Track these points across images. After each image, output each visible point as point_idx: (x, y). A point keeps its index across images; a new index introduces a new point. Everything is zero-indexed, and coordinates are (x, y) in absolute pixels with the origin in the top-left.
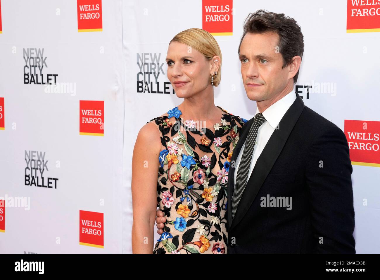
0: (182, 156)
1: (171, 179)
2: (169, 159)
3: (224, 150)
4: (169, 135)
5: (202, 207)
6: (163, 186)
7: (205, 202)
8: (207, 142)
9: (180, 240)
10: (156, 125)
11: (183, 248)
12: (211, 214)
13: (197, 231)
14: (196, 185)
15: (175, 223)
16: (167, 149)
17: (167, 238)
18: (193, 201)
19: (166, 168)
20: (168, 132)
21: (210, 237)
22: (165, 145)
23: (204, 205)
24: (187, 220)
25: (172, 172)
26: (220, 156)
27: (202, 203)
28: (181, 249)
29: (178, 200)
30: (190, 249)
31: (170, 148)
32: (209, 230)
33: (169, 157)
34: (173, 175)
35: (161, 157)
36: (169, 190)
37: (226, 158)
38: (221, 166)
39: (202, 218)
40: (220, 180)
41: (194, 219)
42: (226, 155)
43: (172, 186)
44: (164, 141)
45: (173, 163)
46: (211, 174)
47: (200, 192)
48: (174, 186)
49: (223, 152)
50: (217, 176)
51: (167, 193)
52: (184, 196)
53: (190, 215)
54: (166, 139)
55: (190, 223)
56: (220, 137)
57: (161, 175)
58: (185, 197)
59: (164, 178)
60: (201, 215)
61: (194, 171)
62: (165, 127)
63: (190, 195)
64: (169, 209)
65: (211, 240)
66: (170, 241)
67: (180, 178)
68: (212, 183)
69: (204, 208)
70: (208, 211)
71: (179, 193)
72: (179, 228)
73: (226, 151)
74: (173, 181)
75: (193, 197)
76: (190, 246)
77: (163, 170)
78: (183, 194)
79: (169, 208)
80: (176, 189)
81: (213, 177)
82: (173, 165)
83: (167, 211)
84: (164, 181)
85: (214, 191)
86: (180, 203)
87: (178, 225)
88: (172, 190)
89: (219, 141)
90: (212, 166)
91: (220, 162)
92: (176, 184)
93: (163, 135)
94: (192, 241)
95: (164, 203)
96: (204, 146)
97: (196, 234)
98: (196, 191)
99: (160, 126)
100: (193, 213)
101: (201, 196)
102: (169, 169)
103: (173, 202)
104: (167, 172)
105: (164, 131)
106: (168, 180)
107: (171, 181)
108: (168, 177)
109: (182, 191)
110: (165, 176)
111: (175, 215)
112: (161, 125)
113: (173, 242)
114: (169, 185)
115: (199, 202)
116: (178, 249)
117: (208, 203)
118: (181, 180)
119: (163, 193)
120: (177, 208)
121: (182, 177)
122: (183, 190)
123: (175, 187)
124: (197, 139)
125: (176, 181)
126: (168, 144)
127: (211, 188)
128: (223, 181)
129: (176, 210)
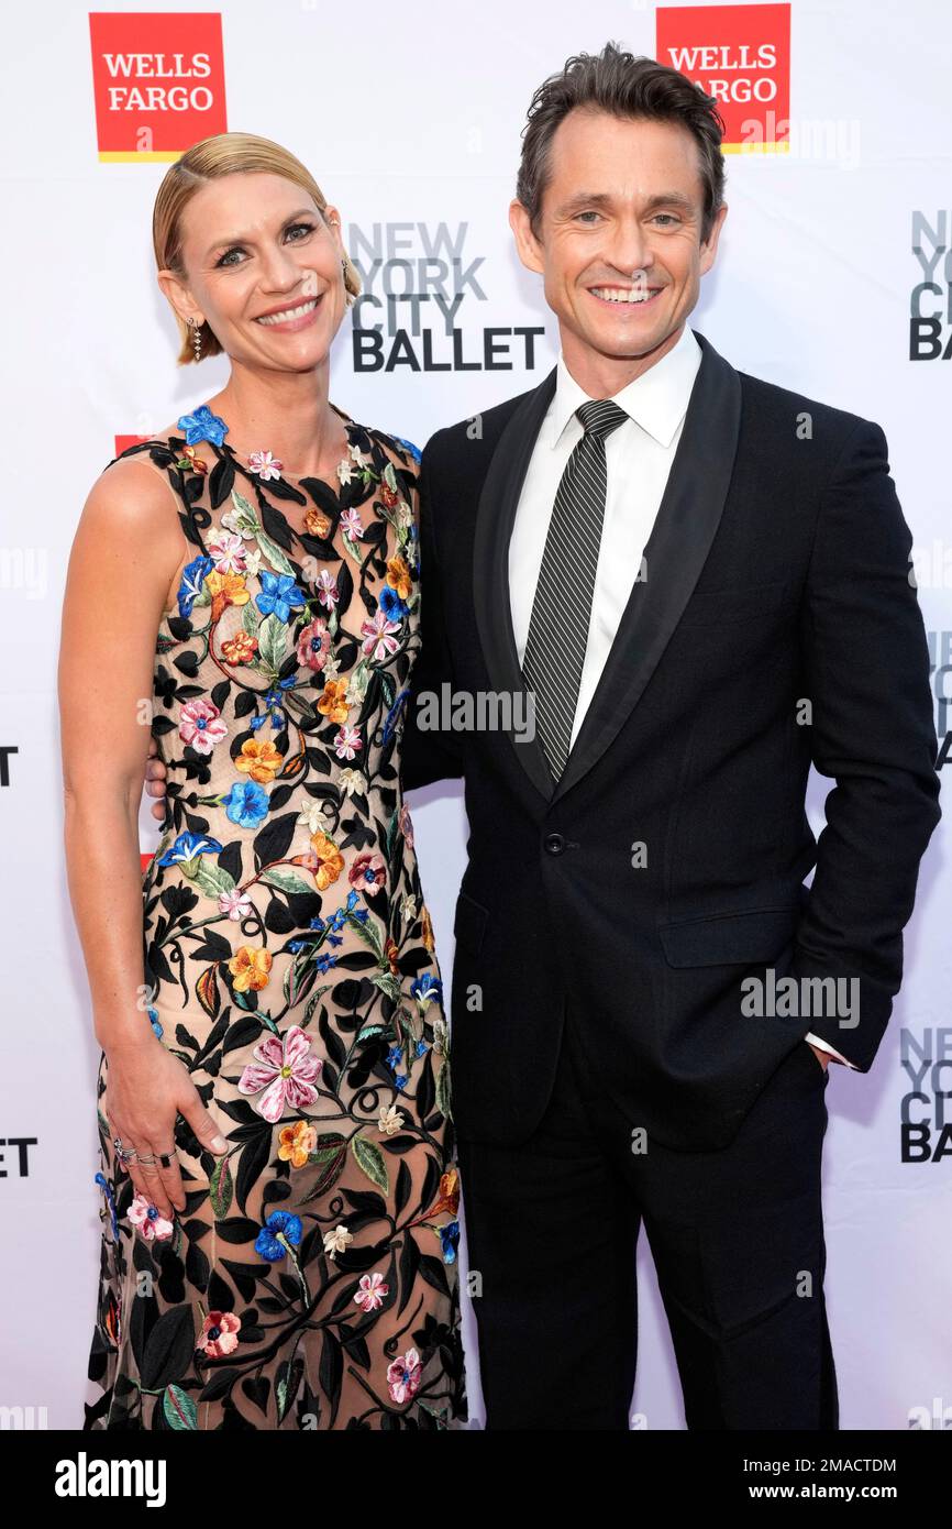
0: (260, 578)
1: (219, 655)
2: (216, 589)
3: (373, 551)
4: (205, 502)
5: (314, 743)
6: (182, 680)
7: (325, 725)
8: (320, 528)
9: (248, 856)
10: (156, 469)
11: (256, 881)
12: (344, 763)
13: (301, 821)
14: (304, 675)
15: (228, 800)
16: (207, 554)
17: (198, 854)
18: (291, 725)
19: (199, 620)
20: (199, 493)
21: (341, 837)
22: (196, 540)
23: (320, 736)
24: (269, 788)
25: (223, 633)
26: (364, 572)
27: (316, 731)
28: (250, 884)
29: (243, 725)
30: (282, 882)
31: (217, 549)
32: (336, 814)
33: (215, 583)
34: (230, 643)
35: (188, 583)
36: (207, 696)
37: (382, 576)
38: (371, 605)
39: (315, 777)
40: (371, 652)
41: (291, 783)
42: (382, 568)
43: (224, 678)
44: (193, 526)
45: (229, 603)
46: (340, 634)
47: (313, 695)
48: (231, 679)
49: (370, 557)
50: (359, 636)
51: (200, 705)
52: (263, 710)
53: (279, 773)
54: (199, 518)
55: (280, 796)
56: (355, 506)
57: (176, 644)
58: (267, 715)
59: (191, 656)
60: (312, 771)
61: (300, 628)
62: (187, 476)
63: (282, 708)
64: (207, 759)
65: (344, 846)
66: (211, 862)
67: (256, 653)
68: (347, 658)
69: (322, 747)
70: (332, 753)
71: (247, 704)
72: (242, 817)
73: (377, 556)
74: (230, 664)
75: (292, 712)
76: (282, 872)
77: (189, 627)
78: (261, 703)
79: (207, 753)
80: (235, 691)
81: (345, 641)
82: (229, 609)
83: (198, 767)
84: (189, 665)
85: (354, 686)
86: (249, 734)
87: (237, 809)
88: (221, 693)
89: (356, 521)
90: (343, 607)
91: (364, 593)
92: (241, 674)
93: (187, 504)
94: (288, 856)
95: (188, 737)
96: (316, 538)
97: (298, 831)
98: (301, 693)
99: (170, 471)
100: (288, 764)
101: (314, 706)
102: (214, 622)
103: (222, 735)
104: (207, 634)
105: (188, 488)
106: (209, 660)
107: (219, 663)
108: (209, 649)
109: (259, 697)
110: (196, 645)
111: (226, 777)
112: (172, 466)
113: (221, 863)
114: (209, 676)
115: (305, 727)
116: (240, 885)
117: (335, 729)
118: (260, 658)
119: (184, 703)
120: (235, 751)
121: (263, 651)
122: (263, 693)
123: (232, 683)
124: (293, 514)
125: (241, 663)
126: (212, 536)
127: (343, 679)
128: (379, 654)
129: (234, 759)
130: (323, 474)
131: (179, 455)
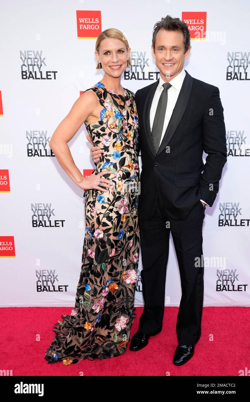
0: (115, 112)
1: (109, 127)
2: (107, 114)
3: (131, 109)
4: (103, 98)
5: (127, 144)
6: (102, 133)
8: (122, 104)
9: (118, 165)
10: (94, 92)
11: (120, 170)
12: (131, 148)
13: (126, 159)
14: (124, 130)
15: (113, 155)
16: (105, 108)
17: (109, 166)
18: (123, 140)
19: (105, 120)
20: (101, 97)
21: (132, 161)
22: (103, 105)
23: (127, 142)
24: (120, 152)
25: (109, 123)
26: (131, 112)
27: (127, 141)
28: (119, 171)
29: (114, 140)
30: (124, 170)
31: (107, 107)
32: (131, 157)
33: (107, 113)
34: (111, 124)
35: (102, 113)
36: (107, 135)
37: (134, 113)
38: (133, 119)
39: (127, 150)
40: (134, 127)
41: (124, 151)
42: (133, 112)
43: (110, 131)
44: (102, 103)
45: (110, 117)
47: (126, 134)
48: (112, 131)
49: (131, 110)
50: (132, 124)
51: (106, 137)
52: (118, 137)
53: (122, 149)
54: (102, 101)
55: (122, 154)
56: (127, 100)
57: (100, 126)
58: (119, 138)
59: (104, 128)
60: (127, 149)
61: (122, 121)
62: (99, 94)
63: (121, 137)
64: (108, 147)
65: (133, 163)
66: (112, 167)
67: (116, 126)
68: (130, 128)
69: (128, 145)
70: (130, 146)
71: (115, 136)
72: (116, 158)
73: (132, 109)
74: (112, 128)
75: (123, 138)
76: (124, 168)
77: (103, 122)
78: (117, 136)
79: (108, 146)
80: (113, 134)
81: (129, 125)
82: (111, 118)
83: (106, 149)
84: (103, 130)
86: (116, 142)
87: (115, 156)
88: (110, 135)
89: (128, 103)
90: (128, 119)
91: (131, 116)
92: (113, 130)
93: (100, 99)
94: (125, 165)
95: (104, 143)
96: (122, 106)
97: (126, 160)
98: (124, 134)
99: (96, 93)
100: (123, 148)
101: (126, 137)
102: (107, 121)
103: (111, 142)
104: (106, 123)
105: (100, 96)
106: (107, 128)
107: (109, 128)
108: (107, 126)
109: (117, 134)
110: (104, 126)
111: (112, 150)
112: (96, 92)
113: (113, 167)
114: (107, 131)
115: (125, 141)
116: (118, 171)
117: (129, 141)
118: (117, 127)
119: (103, 137)
120: (114, 145)
121: (117, 125)
122: (118, 134)
123: (112, 132)
124: (118, 101)
125: (114, 128)
126: (105, 104)
127: (130, 132)
128: (135, 128)
129: (113, 147)
130: (121, 94)
131: (97, 90)
